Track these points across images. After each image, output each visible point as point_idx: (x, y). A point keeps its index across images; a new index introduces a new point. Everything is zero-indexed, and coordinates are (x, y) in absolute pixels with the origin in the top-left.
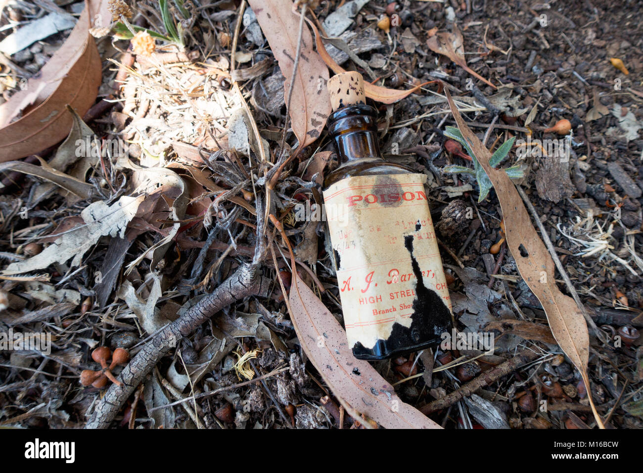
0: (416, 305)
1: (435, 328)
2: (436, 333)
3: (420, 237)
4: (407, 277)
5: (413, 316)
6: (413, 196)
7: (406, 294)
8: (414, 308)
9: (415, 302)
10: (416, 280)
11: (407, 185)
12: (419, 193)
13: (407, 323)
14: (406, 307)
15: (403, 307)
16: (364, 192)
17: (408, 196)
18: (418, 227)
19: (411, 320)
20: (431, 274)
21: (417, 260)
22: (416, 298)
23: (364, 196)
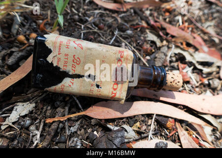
0: (57, 68)
1: (41, 76)
2: (38, 75)
3: (92, 85)
4: (74, 69)
5: (52, 64)
6: (115, 89)
7: (65, 64)
8: (56, 66)
9: (59, 68)
10: (71, 73)
11: (122, 88)
12: (116, 94)
13: (50, 59)
14: (58, 61)
15: (59, 60)
16: (124, 60)
17: (115, 87)
18: (98, 86)
19: (50, 62)
20: (71, 84)
21: (81, 79)
22: (61, 70)
23: (122, 59)
